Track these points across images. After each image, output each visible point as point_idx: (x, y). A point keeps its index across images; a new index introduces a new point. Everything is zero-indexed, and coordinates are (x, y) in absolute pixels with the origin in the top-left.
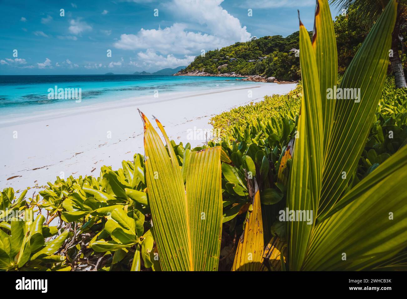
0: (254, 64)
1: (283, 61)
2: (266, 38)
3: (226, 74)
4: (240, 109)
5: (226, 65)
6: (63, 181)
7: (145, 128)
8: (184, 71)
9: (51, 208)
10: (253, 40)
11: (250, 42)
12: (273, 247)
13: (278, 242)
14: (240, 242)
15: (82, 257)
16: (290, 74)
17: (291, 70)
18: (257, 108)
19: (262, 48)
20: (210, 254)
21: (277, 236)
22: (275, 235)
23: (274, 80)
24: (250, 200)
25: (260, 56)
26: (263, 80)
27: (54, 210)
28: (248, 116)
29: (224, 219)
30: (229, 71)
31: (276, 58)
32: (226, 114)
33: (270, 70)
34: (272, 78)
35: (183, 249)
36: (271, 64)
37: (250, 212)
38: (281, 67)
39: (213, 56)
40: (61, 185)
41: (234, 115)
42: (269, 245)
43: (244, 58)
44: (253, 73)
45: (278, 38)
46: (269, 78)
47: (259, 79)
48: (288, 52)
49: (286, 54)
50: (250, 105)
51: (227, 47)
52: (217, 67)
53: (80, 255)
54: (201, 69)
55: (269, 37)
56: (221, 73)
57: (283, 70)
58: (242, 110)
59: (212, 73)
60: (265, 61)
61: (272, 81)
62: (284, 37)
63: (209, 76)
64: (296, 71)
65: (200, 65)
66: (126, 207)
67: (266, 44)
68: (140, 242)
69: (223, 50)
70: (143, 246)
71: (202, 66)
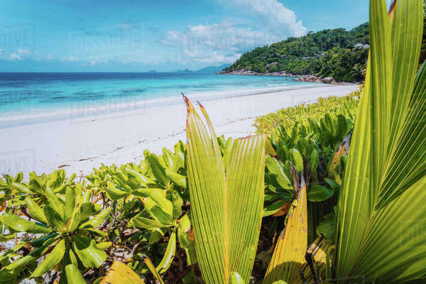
0: (308, 62)
1: (344, 59)
2: (325, 32)
3: (275, 73)
4: (289, 110)
5: (276, 63)
6: (107, 167)
7: (188, 111)
8: (229, 70)
9: (96, 189)
10: (308, 35)
11: (305, 37)
12: (318, 247)
13: (324, 243)
14: (280, 238)
15: (120, 241)
16: (352, 73)
17: (354, 70)
18: (309, 109)
19: (320, 43)
20: (246, 245)
21: (323, 236)
22: (321, 236)
23: (331, 80)
24: (295, 196)
25: (317, 53)
26: (318, 81)
27: (99, 191)
28: (297, 117)
29: (264, 213)
30: (279, 70)
31: (336, 55)
32: (272, 115)
33: (327, 69)
34: (329, 78)
35: (219, 235)
36: (328, 63)
37: (294, 207)
38: (341, 65)
39: (262, 52)
40: (105, 170)
41: (281, 116)
42: (313, 245)
43: (297, 55)
44: (307, 72)
45: (340, 31)
46: (325, 78)
47: (312, 79)
48: (351, 48)
49: (350, 50)
50: (300, 106)
51: (278, 43)
52: (265, 65)
53: (118, 239)
54: (247, 67)
55: (329, 30)
56: (270, 72)
57: (343, 69)
58: (291, 111)
59: (259, 71)
60: (321, 59)
61: (330, 82)
62: (348, 30)
63: (255, 75)
64: (359, 70)
65: (247, 63)
66: (165, 191)
67: (324, 40)
68: (176, 225)
69: (273, 46)
70: (179, 229)
71: (248, 64)
